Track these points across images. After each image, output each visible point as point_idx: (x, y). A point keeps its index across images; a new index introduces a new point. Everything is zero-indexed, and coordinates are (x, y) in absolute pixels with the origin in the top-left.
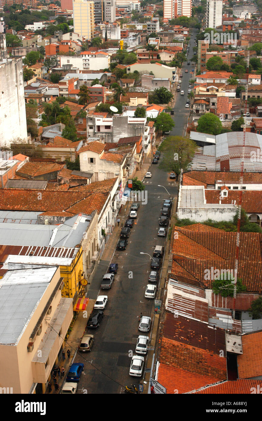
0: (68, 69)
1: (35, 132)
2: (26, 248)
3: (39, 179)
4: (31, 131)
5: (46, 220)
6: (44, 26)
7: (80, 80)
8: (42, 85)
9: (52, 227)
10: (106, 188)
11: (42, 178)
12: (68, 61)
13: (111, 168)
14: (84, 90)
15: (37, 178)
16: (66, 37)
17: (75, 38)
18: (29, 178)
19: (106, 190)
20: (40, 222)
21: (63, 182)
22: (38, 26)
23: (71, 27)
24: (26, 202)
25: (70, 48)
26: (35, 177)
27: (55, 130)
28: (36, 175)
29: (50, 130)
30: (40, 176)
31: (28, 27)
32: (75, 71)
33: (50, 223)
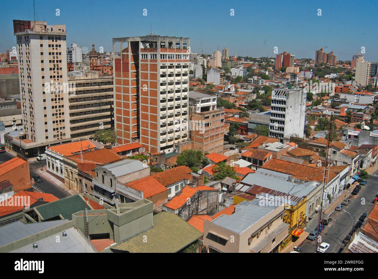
0: (344, 101)
1: (309, 133)
2: (274, 191)
3: (299, 158)
4: (307, 132)
5: (293, 180)
6: (337, 76)
7: (349, 108)
8: (325, 109)
9: (295, 184)
10: (338, 170)
11: (301, 158)
12: (345, 97)
13: (346, 159)
14: (349, 114)
15: (299, 157)
16: (349, 83)
17: (354, 84)
18: (294, 156)
19: (338, 171)
20: (289, 180)
21: (313, 162)
22: (333, 75)
23: (354, 78)
24: (286, 168)
25: (349, 89)
26: (297, 157)
27: (322, 134)
28: (298, 155)
29: (319, 134)
30: (300, 156)
31: (326, 76)
32: (348, 103)
33: (295, 182)
